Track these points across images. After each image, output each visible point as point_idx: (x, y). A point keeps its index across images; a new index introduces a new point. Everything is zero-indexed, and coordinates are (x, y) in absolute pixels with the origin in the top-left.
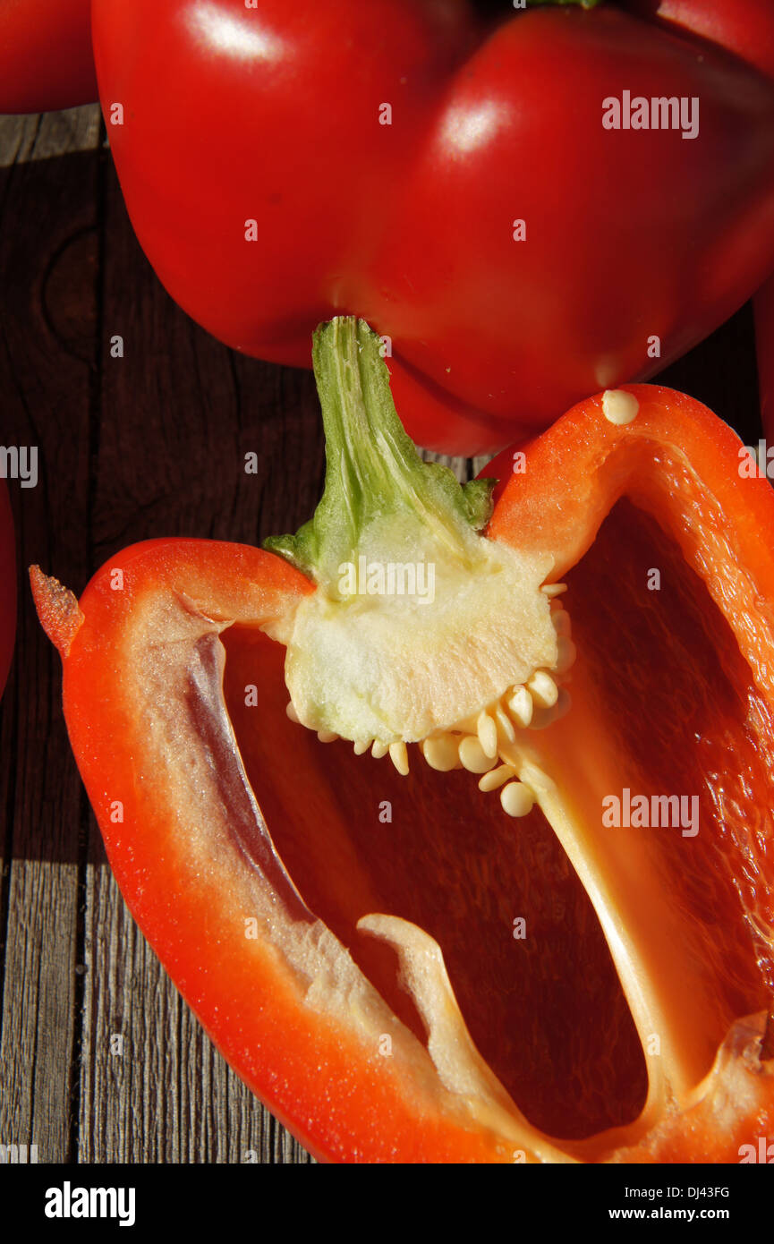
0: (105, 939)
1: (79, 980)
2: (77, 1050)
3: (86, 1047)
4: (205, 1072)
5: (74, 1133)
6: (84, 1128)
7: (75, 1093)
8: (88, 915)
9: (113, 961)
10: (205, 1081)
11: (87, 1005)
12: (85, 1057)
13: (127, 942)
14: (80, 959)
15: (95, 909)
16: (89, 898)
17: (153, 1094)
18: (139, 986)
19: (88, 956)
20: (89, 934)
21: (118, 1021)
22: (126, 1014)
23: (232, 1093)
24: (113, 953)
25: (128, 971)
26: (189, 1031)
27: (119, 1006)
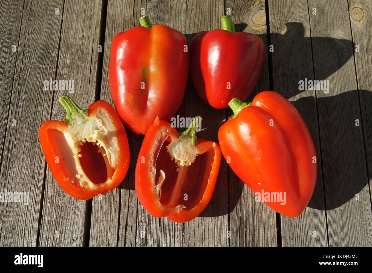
0: (140, 211)
1: (137, 216)
2: (137, 224)
3: (138, 224)
4: (151, 227)
5: (136, 234)
6: (137, 233)
7: (136, 229)
8: (138, 208)
9: (141, 214)
10: (151, 228)
11: (138, 219)
12: (138, 225)
13: (143, 212)
14: (137, 214)
15: (139, 208)
16: (138, 206)
17: (145, 229)
18: (144, 217)
19: (138, 213)
20: (138, 211)
21: (141, 221)
22: (142, 220)
23: (154, 229)
24: (141, 213)
25: (143, 215)
26: (150, 222)
27: (141, 219)
